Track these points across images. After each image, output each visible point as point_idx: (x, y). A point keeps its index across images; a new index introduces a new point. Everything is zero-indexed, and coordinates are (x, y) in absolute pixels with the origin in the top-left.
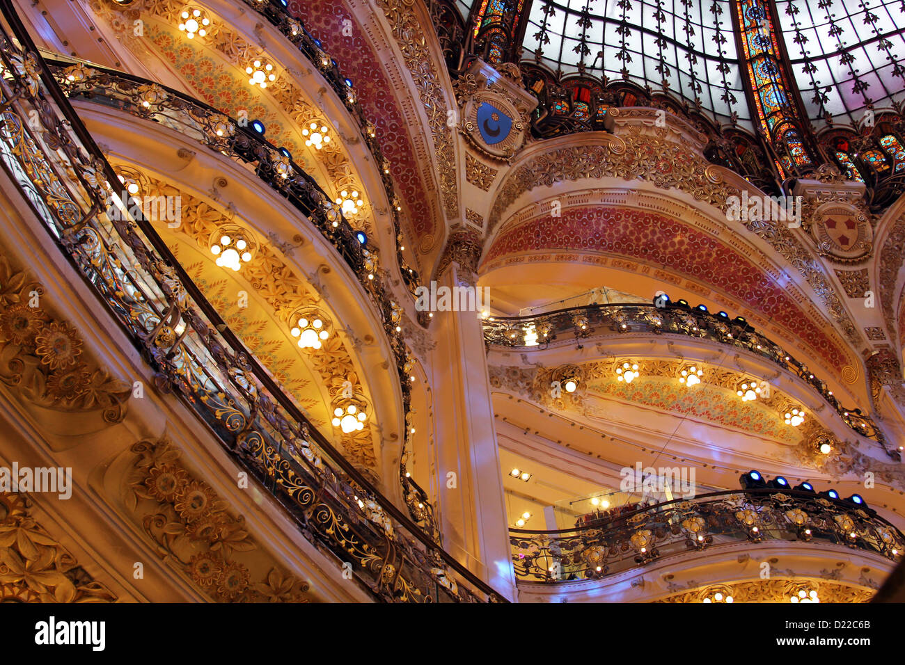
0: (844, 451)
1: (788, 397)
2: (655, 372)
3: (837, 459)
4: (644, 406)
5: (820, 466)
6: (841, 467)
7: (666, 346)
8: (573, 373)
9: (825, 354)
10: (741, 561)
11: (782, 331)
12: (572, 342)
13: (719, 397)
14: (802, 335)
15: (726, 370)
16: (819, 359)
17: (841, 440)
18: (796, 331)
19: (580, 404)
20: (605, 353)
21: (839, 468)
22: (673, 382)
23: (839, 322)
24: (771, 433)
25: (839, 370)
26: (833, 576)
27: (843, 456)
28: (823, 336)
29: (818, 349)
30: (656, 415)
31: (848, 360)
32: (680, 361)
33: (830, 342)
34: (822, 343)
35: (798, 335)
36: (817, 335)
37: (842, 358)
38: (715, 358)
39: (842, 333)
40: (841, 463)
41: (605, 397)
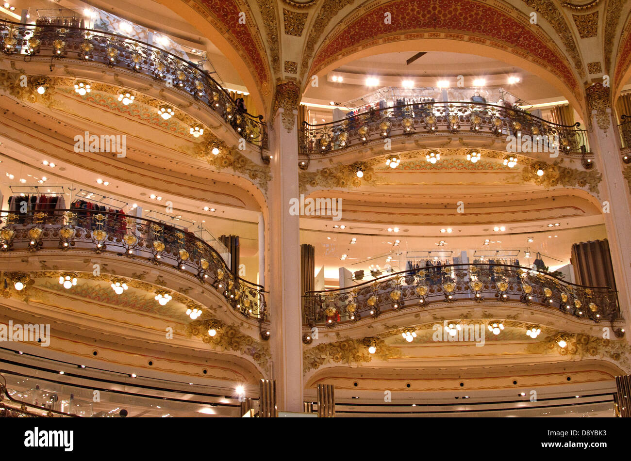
0: (230, 153)
1: (194, 119)
2: (103, 90)
3: (224, 157)
4: (94, 105)
5: (211, 159)
6: (225, 162)
7: (112, 77)
8: (44, 81)
9: (257, 68)
10: (85, 262)
11: (234, 41)
12: (48, 61)
13: (147, 110)
14: (247, 49)
15: (152, 98)
16: (252, 69)
17: (230, 146)
18: (243, 44)
19: (48, 98)
20: (69, 73)
21: (223, 162)
22: (115, 96)
23: (271, 50)
24: (182, 134)
25: (262, 83)
26: (139, 277)
27: (229, 156)
28: (258, 55)
29: (254, 62)
30: (101, 112)
31: (268, 79)
32: (121, 87)
33: (261, 61)
34: (257, 59)
35: (244, 48)
36: (255, 53)
37: (265, 76)
38: (146, 90)
39: (270, 59)
40: (226, 160)
41: (68, 96)
